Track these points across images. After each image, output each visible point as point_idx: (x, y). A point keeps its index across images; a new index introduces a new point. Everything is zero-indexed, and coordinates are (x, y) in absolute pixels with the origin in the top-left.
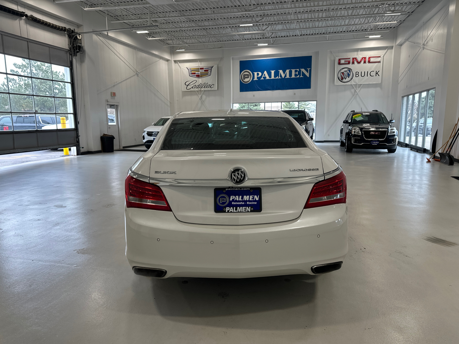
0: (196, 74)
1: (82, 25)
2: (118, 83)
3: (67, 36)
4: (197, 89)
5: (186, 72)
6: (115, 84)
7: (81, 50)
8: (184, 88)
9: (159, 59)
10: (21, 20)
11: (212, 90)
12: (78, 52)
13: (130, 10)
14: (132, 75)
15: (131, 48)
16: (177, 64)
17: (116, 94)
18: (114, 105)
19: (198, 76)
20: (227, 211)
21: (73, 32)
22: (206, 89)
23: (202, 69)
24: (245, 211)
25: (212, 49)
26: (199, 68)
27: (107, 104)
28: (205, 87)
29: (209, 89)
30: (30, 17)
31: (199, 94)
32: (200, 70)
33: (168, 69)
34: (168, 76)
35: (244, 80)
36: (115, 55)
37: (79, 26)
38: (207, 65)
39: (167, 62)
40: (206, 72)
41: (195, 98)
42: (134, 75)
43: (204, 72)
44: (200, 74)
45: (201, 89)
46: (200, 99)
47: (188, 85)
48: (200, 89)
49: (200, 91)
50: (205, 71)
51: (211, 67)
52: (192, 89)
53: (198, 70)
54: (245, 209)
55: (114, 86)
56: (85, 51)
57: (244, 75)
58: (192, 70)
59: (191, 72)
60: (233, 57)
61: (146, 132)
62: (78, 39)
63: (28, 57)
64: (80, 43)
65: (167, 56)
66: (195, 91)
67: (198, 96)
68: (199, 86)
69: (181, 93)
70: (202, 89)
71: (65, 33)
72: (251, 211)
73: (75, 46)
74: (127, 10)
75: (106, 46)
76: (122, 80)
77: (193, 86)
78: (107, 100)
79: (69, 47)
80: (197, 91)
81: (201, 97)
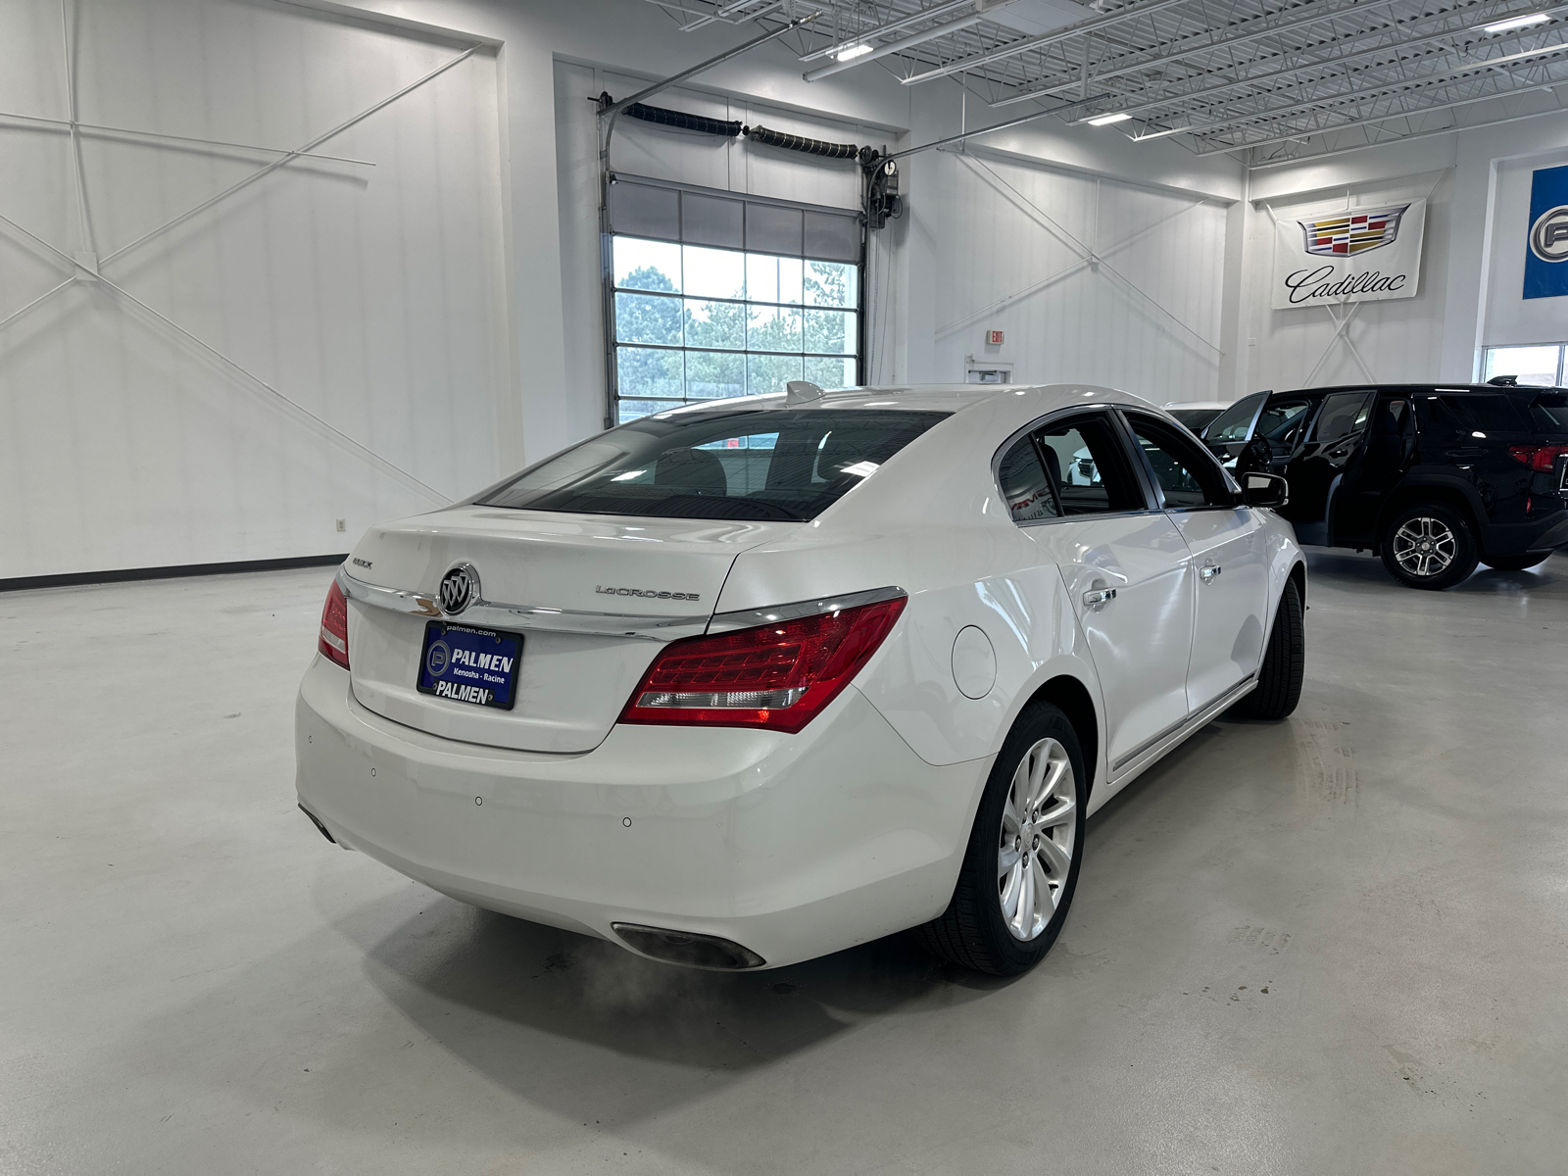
0: (1334, 243)
1: (907, 131)
2: (1013, 300)
3: (859, 170)
4: (1331, 300)
5: (1296, 239)
6: (1007, 303)
7: (895, 207)
8: (1280, 298)
9: (1192, 204)
10: (733, 144)
11: (1395, 297)
12: (888, 215)
13: (1053, 52)
14: (1074, 269)
15: (1077, 177)
16: (1263, 213)
17: (1006, 337)
18: (995, 371)
19: (1341, 249)
20: (438, 693)
21: (875, 154)
22: (1369, 296)
23: (1363, 219)
24: (474, 700)
25: (1398, 139)
26: (1348, 220)
27: (971, 369)
28: (1364, 287)
29: (1385, 294)
30: (757, 133)
31: (1338, 318)
32: (1352, 226)
33: (1226, 235)
34: (1223, 261)
35: (1549, 250)
36: (1017, 209)
37: (898, 134)
38: (1384, 205)
39: (1223, 212)
40: (1377, 230)
41: (1322, 333)
42: (1082, 269)
43: (1366, 230)
44: (1348, 241)
45: (1347, 298)
46: (1340, 335)
47: (1298, 286)
48: (1342, 297)
49: (1345, 304)
50: (1371, 226)
51: (1397, 210)
52: (1311, 301)
53: (1341, 225)
54: (476, 695)
55: (1001, 310)
56: (909, 208)
57: (1550, 230)
58: (1319, 230)
59: (1315, 236)
60: (1501, 159)
61: (1078, 460)
62: (887, 176)
63: (741, 247)
64: (891, 188)
65: (1224, 190)
66: (1324, 306)
67: (1334, 323)
68: (1341, 288)
69: (1267, 318)
70: (1353, 298)
71: (855, 164)
72: (488, 704)
73: (879, 197)
74: (1040, 54)
75: (986, 184)
76: (1033, 289)
77: (1315, 287)
78: (971, 357)
79: (862, 204)
80: (1329, 305)
81: (1347, 326)
